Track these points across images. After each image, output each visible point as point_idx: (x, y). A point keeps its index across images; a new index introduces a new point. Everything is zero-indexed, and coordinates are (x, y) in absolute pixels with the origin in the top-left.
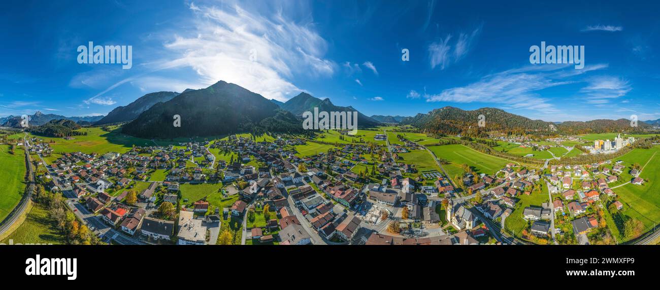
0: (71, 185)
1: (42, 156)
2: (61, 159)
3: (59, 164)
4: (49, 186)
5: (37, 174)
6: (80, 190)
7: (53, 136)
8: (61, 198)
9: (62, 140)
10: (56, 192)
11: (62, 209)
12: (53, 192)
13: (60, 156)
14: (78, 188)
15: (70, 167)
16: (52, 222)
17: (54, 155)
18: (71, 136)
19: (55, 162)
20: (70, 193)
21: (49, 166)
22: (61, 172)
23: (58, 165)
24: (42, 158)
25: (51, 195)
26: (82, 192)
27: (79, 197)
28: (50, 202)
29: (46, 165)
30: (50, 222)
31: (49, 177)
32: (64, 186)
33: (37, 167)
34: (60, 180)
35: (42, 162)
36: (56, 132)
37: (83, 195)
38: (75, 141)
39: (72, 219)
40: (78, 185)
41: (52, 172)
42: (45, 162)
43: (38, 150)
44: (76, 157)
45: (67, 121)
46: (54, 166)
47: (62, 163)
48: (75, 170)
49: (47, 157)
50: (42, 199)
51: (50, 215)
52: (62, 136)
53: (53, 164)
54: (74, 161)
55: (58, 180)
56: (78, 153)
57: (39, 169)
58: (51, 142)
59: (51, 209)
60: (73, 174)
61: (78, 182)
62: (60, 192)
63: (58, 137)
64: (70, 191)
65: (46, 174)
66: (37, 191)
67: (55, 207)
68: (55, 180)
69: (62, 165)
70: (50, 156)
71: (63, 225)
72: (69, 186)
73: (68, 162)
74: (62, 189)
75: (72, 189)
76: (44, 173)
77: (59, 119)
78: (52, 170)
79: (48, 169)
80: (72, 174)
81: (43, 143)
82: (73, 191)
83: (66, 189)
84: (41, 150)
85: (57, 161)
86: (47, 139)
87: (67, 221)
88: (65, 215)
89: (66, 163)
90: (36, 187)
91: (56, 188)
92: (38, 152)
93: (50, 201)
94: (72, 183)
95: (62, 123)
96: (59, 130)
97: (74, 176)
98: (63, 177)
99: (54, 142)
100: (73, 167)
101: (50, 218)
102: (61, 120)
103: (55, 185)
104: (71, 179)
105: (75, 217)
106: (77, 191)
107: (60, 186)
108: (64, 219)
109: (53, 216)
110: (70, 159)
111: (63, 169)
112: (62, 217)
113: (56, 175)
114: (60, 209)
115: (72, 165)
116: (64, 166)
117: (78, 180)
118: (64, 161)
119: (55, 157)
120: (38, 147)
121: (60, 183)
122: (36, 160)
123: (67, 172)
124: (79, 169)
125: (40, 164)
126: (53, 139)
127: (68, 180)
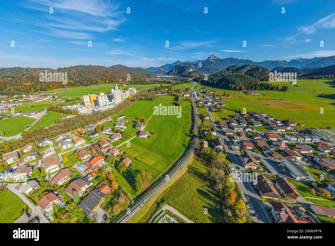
0: (240, 150)
1: (210, 110)
2: (233, 117)
3: (230, 123)
4: (213, 143)
5: (202, 129)
6: (250, 161)
7: (228, 88)
8: (224, 159)
9: (241, 93)
10: (220, 151)
11: (222, 171)
12: (216, 150)
13: (233, 113)
14: (248, 157)
15: (244, 129)
16: (211, 180)
17: (225, 111)
18: (255, 89)
19: (225, 119)
20: (236, 158)
21: (217, 123)
22: (230, 132)
23: (228, 124)
24: (210, 113)
25: (214, 153)
26: (252, 163)
27: (246, 167)
28: (211, 160)
29: (213, 120)
30: (209, 179)
31: (214, 133)
32: (231, 149)
33: (203, 121)
34: (228, 140)
35: (209, 116)
36: (234, 83)
37: (252, 167)
38: (261, 97)
39: (232, 187)
40: (250, 153)
41: (219, 130)
42: (213, 117)
43: (206, 103)
44: (256, 119)
45: (253, 67)
46: (223, 123)
47: (233, 122)
48: (249, 134)
49: (216, 111)
50: (205, 154)
51: (209, 173)
52: (240, 89)
53: (222, 120)
54: (251, 124)
55: (225, 140)
56: (260, 114)
57: (205, 123)
58: (224, 95)
59: (212, 167)
60: (246, 139)
61: (251, 150)
62: (224, 152)
63: (235, 89)
64: (237, 156)
65: (212, 130)
66: (201, 146)
67: (216, 167)
68: (222, 138)
69: (233, 124)
70: (219, 111)
71: (221, 188)
72: (236, 150)
73: (242, 122)
74: (227, 150)
75: (239, 154)
76: (210, 129)
77: (241, 65)
78: (220, 127)
79: (215, 125)
80: (244, 138)
81: (214, 96)
82: (240, 158)
83: (232, 152)
84: (209, 104)
85: (229, 118)
86: (220, 92)
87: (225, 185)
88: (225, 179)
89: (239, 122)
90: (200, 142)
91: (221, 147)
92: (206, 105)
93: (212, 158)
94: (241, 148)
95: (244, 71)
96: (238, 80)
97: (246, 141)
98: (231, 138)
99: (228, 96)
100: (247, 130)
101: (209, 176)
102: (243, 67)
103: (219, 144)
104: (241, 143)
105: (236, 186)
106: (246, 159)
107: (226, 147)
108: (223, 183)
109: (212, 175)
110: (246, 119)
111: (234, 129)
112: (222, 179)
113: (224, 133)
114: (220, 170)
115: (247, 127)
116: (236, 126)
117: (251, 148)
118: (236, 120)
119: (226, 113)
120: (207, 99)
121: (227, 143)
122: (203, 114)
123: (238, 134)
124: (257, 135)
125: (207, 118)
126: (227, 92)
127: (238, 143)
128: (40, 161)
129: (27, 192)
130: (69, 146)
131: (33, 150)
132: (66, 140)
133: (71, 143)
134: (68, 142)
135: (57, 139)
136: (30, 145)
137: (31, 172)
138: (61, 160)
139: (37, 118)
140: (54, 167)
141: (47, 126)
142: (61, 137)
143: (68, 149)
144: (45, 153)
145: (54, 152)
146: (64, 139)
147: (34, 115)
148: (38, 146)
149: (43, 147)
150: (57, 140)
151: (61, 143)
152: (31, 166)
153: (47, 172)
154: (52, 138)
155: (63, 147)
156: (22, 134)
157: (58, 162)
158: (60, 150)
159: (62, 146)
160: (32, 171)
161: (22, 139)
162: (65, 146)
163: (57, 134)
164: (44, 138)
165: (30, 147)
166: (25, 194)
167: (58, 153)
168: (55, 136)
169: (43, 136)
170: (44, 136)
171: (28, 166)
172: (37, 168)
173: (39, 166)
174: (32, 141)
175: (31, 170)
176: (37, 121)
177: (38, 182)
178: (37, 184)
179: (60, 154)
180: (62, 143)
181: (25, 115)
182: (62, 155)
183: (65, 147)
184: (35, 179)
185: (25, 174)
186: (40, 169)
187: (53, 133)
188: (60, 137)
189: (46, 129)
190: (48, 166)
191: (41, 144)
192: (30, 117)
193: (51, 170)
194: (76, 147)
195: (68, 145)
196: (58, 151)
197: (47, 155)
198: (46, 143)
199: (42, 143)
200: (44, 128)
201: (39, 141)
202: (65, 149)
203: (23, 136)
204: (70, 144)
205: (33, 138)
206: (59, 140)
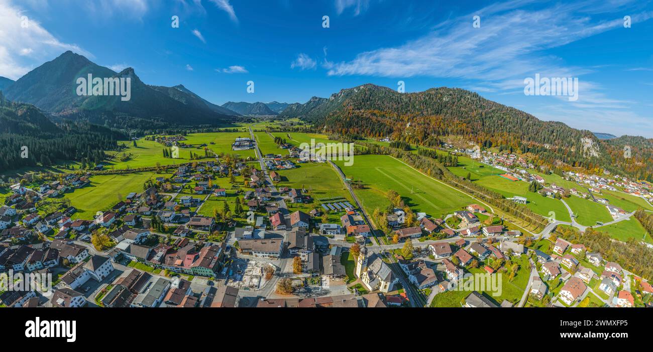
128: (570, 275)
129: (532, 291)
130: (609, 291)
131: (577, 256)
132: (615, 279)
133: (615, 290)
134: (613, 284)
135: (609, 267)
136: (582, 248)
137: (553, 277)
138: (582, 298)
139: (615, 220)
140: (570, 296)
141: (615, 239)
142: (614, 270)
143: (603, 294)
144: (581, 272)
145: (589, 280)
146: (613, 276)
147: (616, 212)
148: (585, 257)
149: (587, 262)
150: (606, 268)
151: (605, 276)
152: (560, 272)
153: (560, 293)
154: (605, 261)
155: (602, 284)
156: (588, 228)
157: (579, 296)
158: (595, 285)
159: (602, 282)
160: (556, 277)
161: (582, 234)
162: (605, 285)
163: (614, 259)
164: (598, 251)
165: (580, 250)
166: (530, 290)
167: (590, 286)
168: (610, 261)
169: (600, 247)
170: (601, 250)
171: (559, 269)
172: (561, 279)
173: (564, 279)
174: (587, 245)
175: (556, 275)
176: (613, 222)
177: (546, 293)
178: (544, 293)
179: (590, 289)
180: (607, 277)
181: (607, 207)
182: (590, 293)
183: (602, 287)
184: (548, 287)
185: (550, 273)
186: (561, 282)
187: (612, 254)
188: (613, 266)
189: (611, 241)
190: (567, 288)
191: (590, 256)
192: (611, 212)
193: (563, 296)
194: (611, 303)
195: (609, 288)
196: (593, 283)
197: (581, 276)
198: (594, 260)
199: (592, 256)
200: (610, 239)
201: (592, 252)
202: (600, 290)
203: (587, 231)
204: (611, 289)
205: (591, 242)
206: (609, 270)
